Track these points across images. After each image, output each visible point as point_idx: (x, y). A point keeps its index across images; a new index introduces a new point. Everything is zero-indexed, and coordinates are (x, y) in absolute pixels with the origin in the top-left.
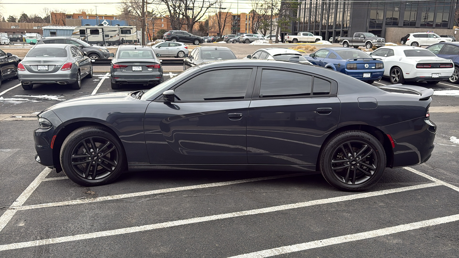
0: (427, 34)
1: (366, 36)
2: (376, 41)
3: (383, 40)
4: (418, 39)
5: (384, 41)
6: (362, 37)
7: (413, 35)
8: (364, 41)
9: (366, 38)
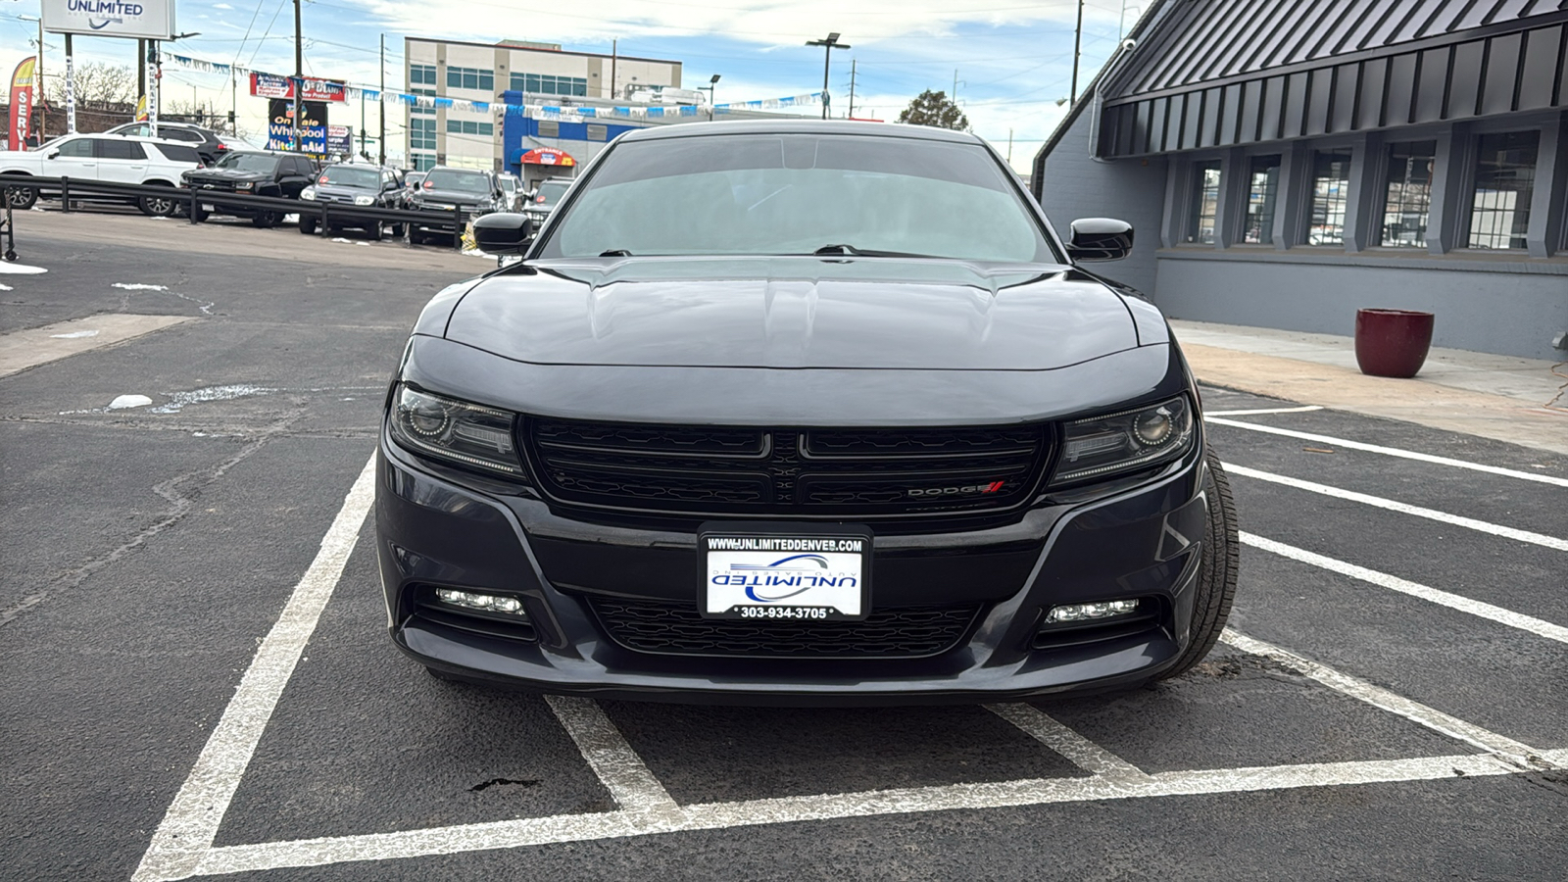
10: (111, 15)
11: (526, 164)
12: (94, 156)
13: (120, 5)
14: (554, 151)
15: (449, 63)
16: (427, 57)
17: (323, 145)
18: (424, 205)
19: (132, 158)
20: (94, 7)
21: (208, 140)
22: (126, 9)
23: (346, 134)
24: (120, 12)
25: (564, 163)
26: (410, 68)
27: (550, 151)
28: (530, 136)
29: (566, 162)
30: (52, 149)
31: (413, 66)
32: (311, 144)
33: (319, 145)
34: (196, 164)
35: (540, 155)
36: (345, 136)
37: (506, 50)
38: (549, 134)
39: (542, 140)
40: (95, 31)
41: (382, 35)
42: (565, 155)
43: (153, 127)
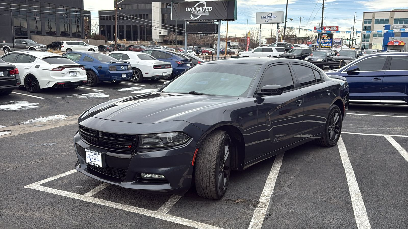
0: (78, 42)
1: (28, 43)
2: (39, 47)
3: (45, 46)
4: (71, 46)
5: (46, 48)
6: (24, 43)
7: (67, 43)
8: (27, 47)
9: (28, 45)
10: (270, 19)
11: (389, 45)
12: (262, 52)
13: (272, 16)
14: (398, 41)
15: (376, 18)
16: (369, 17)
17: (331, 44)
18: (335, 60)
19: (270, 52)
20: (266, 17)
21: (289, 46)
22: (273, 17)
23: (341, 40)
24: (272, 18)
25: (401, 44)
26: (364, 20)
27: (397, 41)
28: (392, 37)
29: (402, 44)
30: (253, 51)
31: (365, 20)
32: (328, 43)
33: (330, 44)
34: (284, 52)
35: (394, 42)
36: (340, 40)
37: (394, 12)
38: (398, 36)
39: (395, 38)
40: (266, 23)
41: (355, 13)
42: (402, 42)
43: (276, 44)
